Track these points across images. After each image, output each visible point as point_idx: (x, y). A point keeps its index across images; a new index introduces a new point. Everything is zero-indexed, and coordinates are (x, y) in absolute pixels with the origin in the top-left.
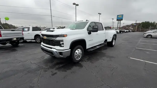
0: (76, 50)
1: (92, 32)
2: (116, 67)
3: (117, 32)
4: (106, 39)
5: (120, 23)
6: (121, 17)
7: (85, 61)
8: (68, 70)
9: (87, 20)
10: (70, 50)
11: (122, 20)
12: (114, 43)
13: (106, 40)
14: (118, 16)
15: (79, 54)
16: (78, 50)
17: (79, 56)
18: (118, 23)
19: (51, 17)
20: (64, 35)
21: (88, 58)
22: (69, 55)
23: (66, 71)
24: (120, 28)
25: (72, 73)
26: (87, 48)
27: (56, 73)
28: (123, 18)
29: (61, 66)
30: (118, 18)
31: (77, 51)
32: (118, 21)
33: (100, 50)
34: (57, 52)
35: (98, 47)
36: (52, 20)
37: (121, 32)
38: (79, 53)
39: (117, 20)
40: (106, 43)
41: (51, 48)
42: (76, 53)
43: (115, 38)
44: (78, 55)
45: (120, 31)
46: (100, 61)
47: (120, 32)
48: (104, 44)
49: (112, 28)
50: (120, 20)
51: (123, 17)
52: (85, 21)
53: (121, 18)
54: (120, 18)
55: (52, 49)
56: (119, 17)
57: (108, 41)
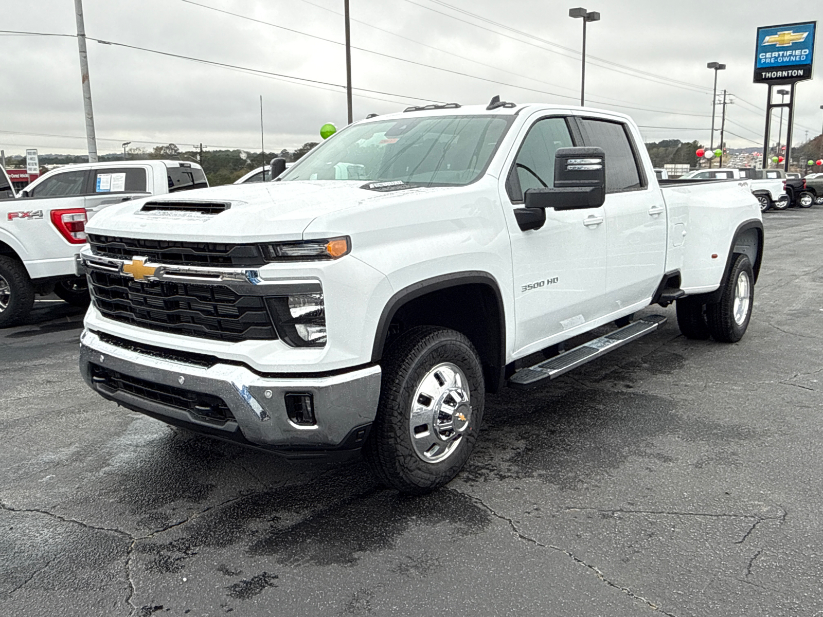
0: (418, 377)
1: (550, 211)
2: (780, 513)
3: (764, 196)
4: (670, 269)
5: (790, 105)
6: (796, 46)
7: (502, 478)
8: (361, 549)
9: (495, 103)
10: (377, 369)
11: (807, 75)
12: (740, 311)
13: (672, 281)
14: (769, 40)
15: (448, 409)
16: (437, 376)
17: (447, 425)
18: (770, 106)
19: (83, 51)
20: (324, 241)
21: (522, 444)
22: (370, 416)
23: (352, 561)
24: (790, 155)
25: (402, 569)
26: (508, 360)
27: (263, 581)
28: (811, 55)
29: (288, 519)
30: (768, 58)
31: (427, 385)
32: (771, 82)
33: (617, 376)
34: (269, 394)
35: (602, 346)
36: (85, 78)
37: (807, 200)
38: (449, 400)
39: (758, 78)
40: (673, 307)
41: (208, 361)
42: (426, 401)
43: (752, 259)
44: (444, 417)
45: (789, 188)
46: (634, 465)
47: (795, 193)
48: (655, 317)
49: (709, 154)
50: (792, 80)
51: (810, 44)
52: (481, 109)
53: (799, 55)
54: (787, 57)
55: (218, 366)
56: (772, 48)
57: (688, 287)
